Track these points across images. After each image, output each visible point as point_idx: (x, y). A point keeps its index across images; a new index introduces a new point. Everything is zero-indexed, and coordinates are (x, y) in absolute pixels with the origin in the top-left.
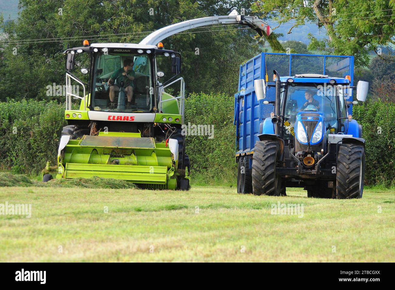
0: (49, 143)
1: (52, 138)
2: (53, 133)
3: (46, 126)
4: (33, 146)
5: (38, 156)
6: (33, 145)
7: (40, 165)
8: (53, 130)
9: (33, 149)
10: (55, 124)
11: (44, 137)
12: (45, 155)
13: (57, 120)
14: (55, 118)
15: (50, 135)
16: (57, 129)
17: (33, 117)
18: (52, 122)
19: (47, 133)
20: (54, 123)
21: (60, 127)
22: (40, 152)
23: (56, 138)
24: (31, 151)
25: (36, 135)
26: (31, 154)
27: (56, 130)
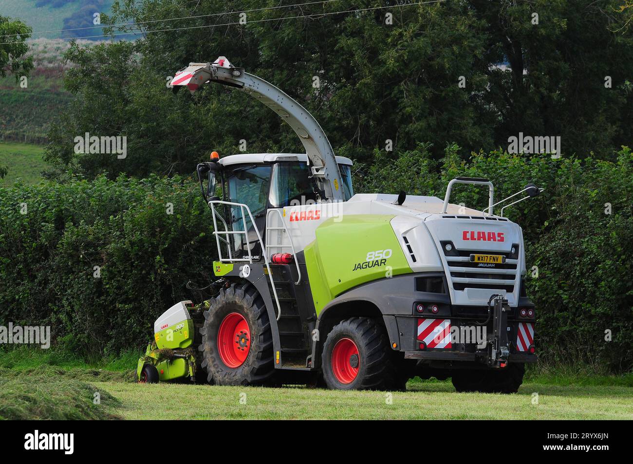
0: (144, 279)
1: (152, 266)
2: (154, 255)
3: (137, 236)
4: (107, 286)
5: (119, 310)
6: (107, 284)
7: (125, 332)
8: (155, 247)
9: (108, 294)
10: (161, 232)
11: (132, 265)
12: (134, 308)
13: (165, 224)
14: (160, 219)
15: (149, 258)
16: (164, 244)
17: (111, 217)
18: (153, 228)
19: (140, 253)
20: (158, 230)
21: (173, 239)
22: (124, 302)
23: (160, 266)
24: (103, 298)
25: (115, 259)
26: (104, 307)
27: (161, 248)
